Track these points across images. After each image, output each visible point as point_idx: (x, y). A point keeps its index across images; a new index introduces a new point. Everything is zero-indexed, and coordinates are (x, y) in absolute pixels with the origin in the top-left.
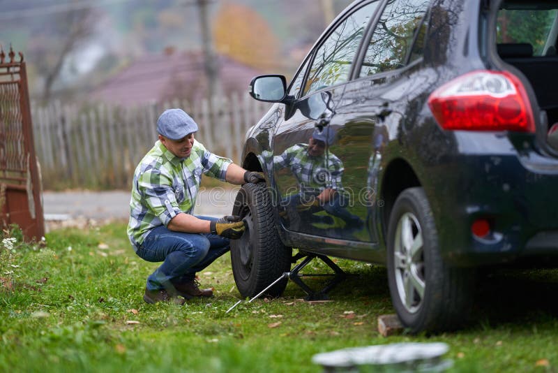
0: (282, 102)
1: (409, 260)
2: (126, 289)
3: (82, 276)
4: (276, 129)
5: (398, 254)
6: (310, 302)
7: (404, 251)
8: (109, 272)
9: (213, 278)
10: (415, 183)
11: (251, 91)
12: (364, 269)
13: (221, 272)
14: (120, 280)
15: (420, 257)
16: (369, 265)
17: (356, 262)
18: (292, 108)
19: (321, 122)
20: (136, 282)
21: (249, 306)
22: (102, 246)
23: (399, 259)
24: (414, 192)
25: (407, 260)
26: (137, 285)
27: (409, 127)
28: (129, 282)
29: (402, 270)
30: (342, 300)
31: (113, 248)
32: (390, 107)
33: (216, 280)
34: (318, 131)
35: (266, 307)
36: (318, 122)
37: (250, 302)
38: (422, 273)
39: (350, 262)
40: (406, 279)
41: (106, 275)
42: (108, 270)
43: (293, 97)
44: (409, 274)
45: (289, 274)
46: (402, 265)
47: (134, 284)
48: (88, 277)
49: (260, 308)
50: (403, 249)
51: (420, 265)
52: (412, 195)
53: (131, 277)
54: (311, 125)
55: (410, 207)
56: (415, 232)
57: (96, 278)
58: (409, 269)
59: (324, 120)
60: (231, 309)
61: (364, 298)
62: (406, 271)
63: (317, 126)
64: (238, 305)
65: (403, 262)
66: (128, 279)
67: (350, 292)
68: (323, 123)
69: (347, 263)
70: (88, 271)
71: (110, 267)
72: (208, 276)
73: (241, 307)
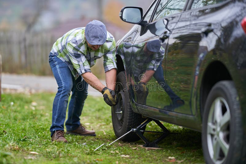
0: (139, 24)
1: (219, 129)
2: (38, 130)
3: (15, 119)
4: (133, 43)
5: (210, 124)
6: (147, 148)
7: (215, 123)
8: (31, 119)
9: (90, 127)
10: (228, 77)
11: (121, 16)
12: (178, 129)
13: (95, 124)
14: (36, 124)
15: (227, 127)
16: (181, 127)
17: (173, 125)
18: (145, 29)
19: (164, 37)
20: (45, 126)
21: (109, 148)
22: (34, 104)
23: (210, 128)
24: (226, 84)
25: (217, 128)
26: (45, 128)
27: (226, 40)
28: (41, 125)
29: (212, 136)
30: (167, 149)
31: (39, 105)
32: (212, 27)
33: (91, 128)
34: (161, 42)
35: (120, 149)
36: (162, 37)
37: (110, 145)
38: (227, 139)
39: (170, 124)
40: (215, 142)
41: (28, 120)
42: (31, 117)
43: (146, 22)
44: (218, 138)
45: (135, 129)
46: (212, 132)
47: (43, 127)
48: (19, 120)
49: (116, 149)
50: (214, 121)
51: (226, 133)
52: (224, 86)
53: (42, 123)
54: (157, 38)
55: (222, 93)
56: (224, 110)
57: (23, 121)
58: (218, 135)
59: (166, 35)
60: (97, 148)
61: (179, 148)
62: (216, 136)
63: (161, 39)
64: (102, 146)
65: (214, 130)
66: (40, 124)
67: (171, 144)
68: (165, 37)
69: (168, 125)
70: (19, 116)
71: (32, 116)
72: (87, 125)
73: (104, 148)
